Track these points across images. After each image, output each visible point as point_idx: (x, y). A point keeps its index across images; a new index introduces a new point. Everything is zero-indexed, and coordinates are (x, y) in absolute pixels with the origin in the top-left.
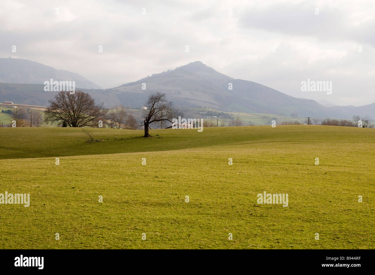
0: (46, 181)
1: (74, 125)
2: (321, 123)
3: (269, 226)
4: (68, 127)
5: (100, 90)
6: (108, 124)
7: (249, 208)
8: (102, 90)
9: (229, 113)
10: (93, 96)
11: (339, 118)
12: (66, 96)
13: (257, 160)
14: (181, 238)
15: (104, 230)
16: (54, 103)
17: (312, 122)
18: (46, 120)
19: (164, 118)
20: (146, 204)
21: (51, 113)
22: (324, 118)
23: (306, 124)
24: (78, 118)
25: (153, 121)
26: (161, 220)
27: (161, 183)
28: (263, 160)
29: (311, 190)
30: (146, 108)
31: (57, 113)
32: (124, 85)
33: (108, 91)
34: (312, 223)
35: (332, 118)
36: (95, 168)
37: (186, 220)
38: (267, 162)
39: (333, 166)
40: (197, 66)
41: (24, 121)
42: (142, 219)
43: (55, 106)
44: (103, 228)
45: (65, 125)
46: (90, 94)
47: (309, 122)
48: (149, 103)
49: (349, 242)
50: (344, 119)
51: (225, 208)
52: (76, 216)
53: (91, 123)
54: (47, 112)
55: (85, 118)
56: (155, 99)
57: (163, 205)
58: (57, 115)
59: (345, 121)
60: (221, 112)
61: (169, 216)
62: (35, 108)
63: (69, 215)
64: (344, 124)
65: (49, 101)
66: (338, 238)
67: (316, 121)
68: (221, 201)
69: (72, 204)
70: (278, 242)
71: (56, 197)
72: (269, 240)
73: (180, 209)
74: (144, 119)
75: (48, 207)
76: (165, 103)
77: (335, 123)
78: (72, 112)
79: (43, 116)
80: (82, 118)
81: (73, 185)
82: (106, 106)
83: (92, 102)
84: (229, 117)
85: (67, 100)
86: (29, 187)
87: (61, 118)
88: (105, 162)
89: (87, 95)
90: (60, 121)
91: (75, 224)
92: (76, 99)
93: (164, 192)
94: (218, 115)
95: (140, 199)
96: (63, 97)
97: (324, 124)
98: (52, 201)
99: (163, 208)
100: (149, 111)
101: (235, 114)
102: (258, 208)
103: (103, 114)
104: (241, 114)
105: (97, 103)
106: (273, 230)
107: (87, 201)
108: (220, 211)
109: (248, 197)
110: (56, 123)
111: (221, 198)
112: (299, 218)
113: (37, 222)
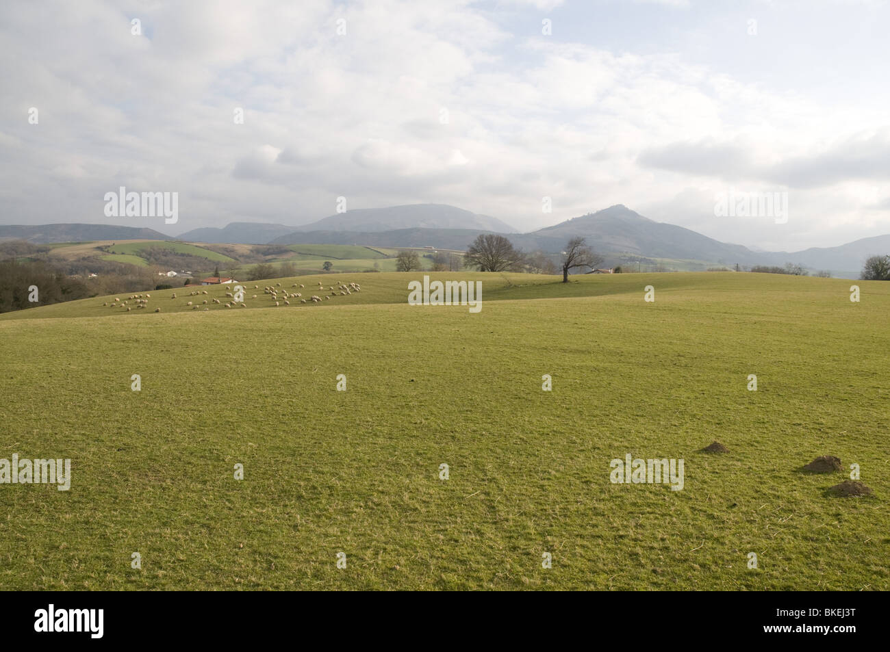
0: (465, 325)
1: (493, 270)
2: (750, 270)
3: (693, 376)
4: (486, 273)
5: (518, 234)
6: (526, 269)
7: (672, 357)
8: (521, 235)
9: (652, 259)
10: (511, 241)
11: (770, 265)
12: (485, 240)
13: (682, 308)
14: (601, 386)
15: (523, 376)
16: (473, 248)
17: (742, 269)
18: (465, 265)
19: (586, 263)
20: (565, 351)
21: (470, 259)
22: (753, 265)
23: (734, 271)
24: (497, 262)
25: (572, 266)
26: (581, 367)
27: (580, 330)
28: (689, 308)
29: (739, 341)
30: (565, 253)
31: (476, 257)
32: (543, 229)
33: (527, 235)
34: (740, 375)
35: (763, 265)
36: (513, 313)
37: (606, 368)
38: (692, 310)
39: (763, 315)
40: (619, 210)
41: (444, 265)
42: (561, 366)
43: (474, 251)
44: (522, 373)
45: (483, 270)
46: (508, 239)
47: (737, 269)
48: (569, 247)
49: (779, 395)
50: (775, 266)
51: (647, 357)
52: (495, 360)
53: (509, 268)
54: (466, 257)
55: (504, 262)
56: (574, 243)
57: (583, 352)
58: (476, 260)
59: (777, 269)
60: (643, 257)
61: (589, 363)
62: (454, 253)
63: (488, 359)
64: (776, 271)
65: (468, 246)
66: (768, 391)
67: (745, 268)
68: (643, 349)
69: (491, 348)
70: (703, 394)
71: (475, 341)
72: (693, 391)
73: (600, 357)
74: (563, 264)
75: (468, 351)
76: (584, 248)
77: (765, 270)
78: (490, 256)
79: (462, 260)
80: (500, 263)
81: (491, 329)
82: (524, 250)
83: (510, 247)
84: (652, 263)
85: (486, 244)
86: (449, 330)
87: (480, 263)
88: (523, 308)
89: (506, 240)
90: (479, 266)
91: (494, 368)
92: (495, 243)
93: (584, 339)
94: (641, 260)
95: (558, 345)
96: (482, 241)
97: (753, 271)
98: (471, 345)
99: (583, 355)
100: (568, 256)
101: (659, 259)
102: (682, 358)
103: (521, 259)
104: (666, 260)
105: (515, 248)
106: (698, 381)
107: (506, 346)
108: (642, 360)
109: (671, 346)
110: (475, 267)
111: (643, 346)
112: (726, 370)
113: (457, 365)
